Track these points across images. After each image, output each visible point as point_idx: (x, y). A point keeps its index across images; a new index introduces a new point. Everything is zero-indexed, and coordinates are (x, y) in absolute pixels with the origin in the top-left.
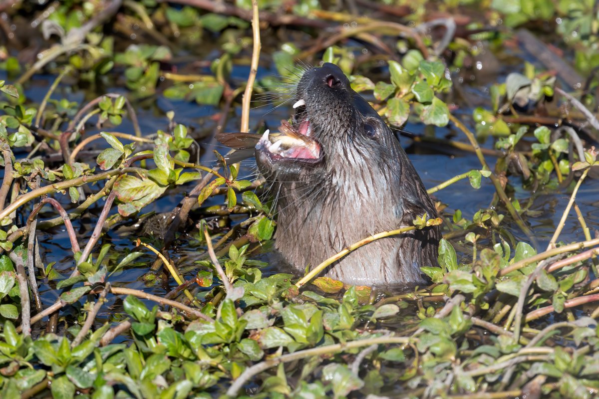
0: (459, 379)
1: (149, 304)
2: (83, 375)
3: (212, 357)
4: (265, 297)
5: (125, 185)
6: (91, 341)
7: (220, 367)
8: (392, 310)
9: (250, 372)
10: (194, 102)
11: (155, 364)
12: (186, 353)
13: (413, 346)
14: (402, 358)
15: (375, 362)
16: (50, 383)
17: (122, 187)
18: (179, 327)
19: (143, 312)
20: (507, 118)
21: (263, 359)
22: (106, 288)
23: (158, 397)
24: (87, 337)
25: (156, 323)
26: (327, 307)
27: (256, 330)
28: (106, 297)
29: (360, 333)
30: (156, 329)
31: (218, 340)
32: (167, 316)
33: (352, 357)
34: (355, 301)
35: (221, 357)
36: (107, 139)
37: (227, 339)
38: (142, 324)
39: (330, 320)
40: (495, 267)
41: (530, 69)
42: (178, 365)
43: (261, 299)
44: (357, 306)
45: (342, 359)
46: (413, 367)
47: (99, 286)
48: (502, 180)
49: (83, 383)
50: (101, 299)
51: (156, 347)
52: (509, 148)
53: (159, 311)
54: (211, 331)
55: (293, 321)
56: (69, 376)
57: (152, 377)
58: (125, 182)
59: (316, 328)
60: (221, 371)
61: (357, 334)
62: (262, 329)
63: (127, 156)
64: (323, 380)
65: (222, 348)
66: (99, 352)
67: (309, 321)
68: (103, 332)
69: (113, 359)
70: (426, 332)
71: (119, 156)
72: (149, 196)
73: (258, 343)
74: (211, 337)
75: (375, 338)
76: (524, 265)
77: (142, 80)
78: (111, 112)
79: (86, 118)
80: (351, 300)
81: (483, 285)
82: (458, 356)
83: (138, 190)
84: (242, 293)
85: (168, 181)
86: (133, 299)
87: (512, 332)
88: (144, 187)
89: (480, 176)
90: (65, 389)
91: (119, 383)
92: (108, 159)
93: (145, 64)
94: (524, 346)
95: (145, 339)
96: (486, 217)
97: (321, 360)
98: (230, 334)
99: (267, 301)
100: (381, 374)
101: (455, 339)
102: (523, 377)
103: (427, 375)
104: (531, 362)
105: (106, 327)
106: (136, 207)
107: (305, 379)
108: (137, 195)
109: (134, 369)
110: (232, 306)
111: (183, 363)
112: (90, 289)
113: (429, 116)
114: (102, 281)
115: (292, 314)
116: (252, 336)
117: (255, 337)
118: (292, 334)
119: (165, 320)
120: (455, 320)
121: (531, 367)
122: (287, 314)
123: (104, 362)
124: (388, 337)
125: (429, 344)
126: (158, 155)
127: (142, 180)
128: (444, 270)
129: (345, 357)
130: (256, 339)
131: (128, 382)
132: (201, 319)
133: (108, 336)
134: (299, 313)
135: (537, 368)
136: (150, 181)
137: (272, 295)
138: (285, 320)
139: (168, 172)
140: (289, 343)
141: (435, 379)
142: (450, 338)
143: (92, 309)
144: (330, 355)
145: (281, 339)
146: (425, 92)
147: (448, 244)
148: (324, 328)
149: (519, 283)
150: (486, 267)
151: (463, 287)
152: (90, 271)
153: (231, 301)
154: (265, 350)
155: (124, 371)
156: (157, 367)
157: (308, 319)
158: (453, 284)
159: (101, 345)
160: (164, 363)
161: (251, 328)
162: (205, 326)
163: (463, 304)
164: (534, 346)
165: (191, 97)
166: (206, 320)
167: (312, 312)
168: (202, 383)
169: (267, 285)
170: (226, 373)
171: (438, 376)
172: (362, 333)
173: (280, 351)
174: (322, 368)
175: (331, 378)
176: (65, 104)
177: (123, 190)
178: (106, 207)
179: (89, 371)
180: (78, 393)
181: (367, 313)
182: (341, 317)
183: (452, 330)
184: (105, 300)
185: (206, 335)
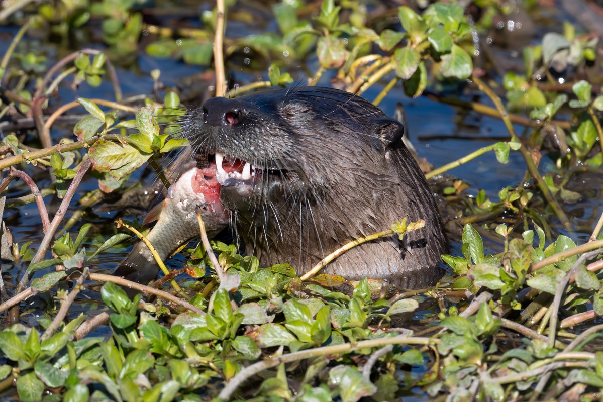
0: (486, 386)
1: (131, 294)
2: (54, 372)
3: (202, 355)
4: (264, 290)
5: (102, 151)
6: (64, 333)
7: (211, 365)
8: (411, 305)
9: (246, 373)
10: (181, 61)
11: (137, 361)
12: (172, 351)
13: (434, 348)
14: (421, 361)
15: (389, 364)
16: (15, 380)
17: (99, 154)
18: (165, 320)
19: (123, 302)
20: (542, 85)
21: (260, 359)
22: (84, 274)
23: (140, 399)
24: (59, 329)
25: (138, 314)
26: (334, 302)
27: (253, 325)
28: (83, 284)
29: (372, 331)
30: (138, 321)
31: (210, 336)
32: (150, 307)
33: (363, 359)
34: (367, 296)
35: (212, 356)
36: (86, 106)
37: (219, 336)
38: (122, 315)
39: (338, 317)
40: (526, 260)
41: (570, 29)
42: (164, 363)
43: (260, 293)
44: (370, 301)
45: (352, 360)
46: (433, 372)
47: (75, 273)
48: (536, 155)
49: (53, 381)
50: (77, 287)
51: (138, 342)
52: (545, 119)
53: (142, 301)
54: (201, 326)
55: (296, 317)
56: (37, 372)
57: (133, 376)
58: (103, 149)
59: (322, 325)
60: (213, 370)
61: (370, 333)
62: (260, 325)
63: (108, 125)
64: (329, 383)
65: (214, 345)
66: (73, 346)
67: (315, 318)
68: (77, 324)
69: (89, 355)
70: (450, 331)
71: (100, 126)
72: (129, 166)
73: (255, 341)
74: (202, 332)
75: (389, 337)
76: (560, 259)
77: (122, 34)
78: (89, 72)
79: (60, 78)
80: (363, 295)
81: (512, 280)
82: (484, 360)
83: (117, 158)
84: (238, 283)
85: (152, 149)
86: (112, 286)
87: (547, 336)
88: (124, 154)
89: (508, 150)
90: (32, 387)
91: (95, 382)
92: (87, 128)
93: (125, 15)
94: (560, 350)
95: (125, 332)
96: (515, 197)
97: (328, 361)
98: (223, 329)
99: (266, 294)
100: (396, 378)
101: (482, 341)
102: (560, 386)
103: (449, 382)
104: (569, 369)
105: (81, 318)
107: (309, 382)
108: (116, 164)
109: (113, 366)
110: (226, 296)
111: (168, 362)
112: (66, 275)
113: (449, 67)
114: (80, 267)
115: (295, 309)
116: (248, 333)
117: (253, 334)
118: (295, 332)
119: (148, 312)
120: (482, 319)
121: (568, 375)
122: (290, 309)
123: (78, 359)
124: (406, 337)
125: (451, 347)
126: (141, 119)
127: (122, 147)
128: (469, 261)
129: (355, 358)
130: (254, 337)
131: (106, 381)
132: (190, 311)
133: (84, 327)
134: (303, 308)
135: (576, 376)
136: (132, 147)
137: (273, 288)
138: (287, 316)
139: (152, 139)
140: (291, 342)
141: (458, 386)
142: (476, 339)
143: (66, 299)
144: (338, 355)
145: (282, 337)
146: (443, 39)
147: (473, 230)
148: (332, 325)
149: (554, 278)
150: (515, 260)
151: (489, 283)
152: (67, 254)
153: (225, 291)
154: (263, 349)
155: (102, 369)
156: (140, 364)
157: (313, 315)
158: (478, 280)
159: (75, 339)
160: (146, 360)
161: (247, 323)
162: (195, 319)
163: (492, 302)
164: (572, 350)
165: (178, 56)
166: (195, 312)
167: (318, 307)
168: (190, 383)
169: (267, 276)
170: (218, 372)
171: (461, 383)
172: (375, 331)
173: (280, 351)
174: (329, 370)
175: (339, 381)
176: (32, 60)
177: (99, 158)
178: (76, 180)
179: (60, 368)
180: (48, 392)
181: (380, 310)
182: (351, 313)
183: (479, 330)
184: (82, 288)
185: (195, 329)
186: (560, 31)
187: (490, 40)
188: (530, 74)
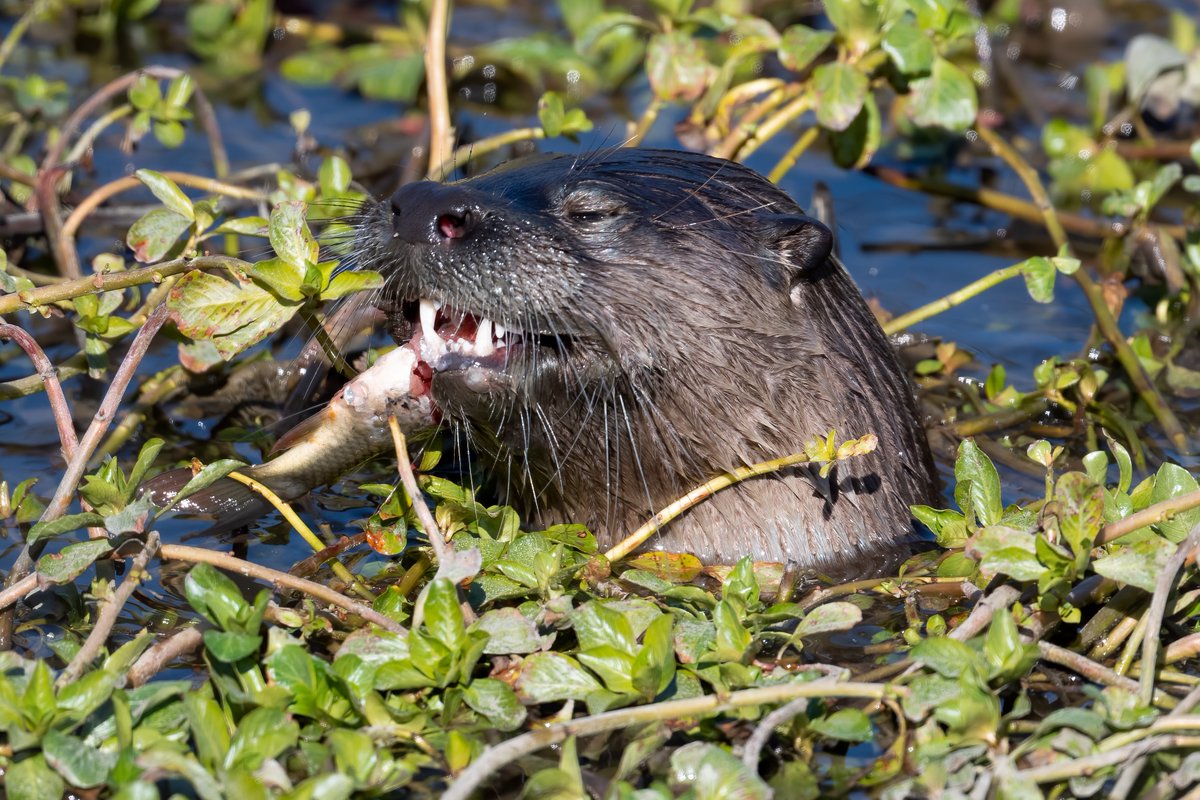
0: (1006, 788)
1: (248, 588)
2: (85, 755)
3: (400, 720)
4: (532, 580)
5: (196, 296)
6: (105, 673)
7: (419, 741)
8: (846, 615)
9: (494, 758)
10: (355, 93)
11: (261, 732)
12: (337, 710)
13: (895, 706)
14: (867, 733)
15: (798, 741)
17: (190, 302)
18: (320, 645)
19: (231, 607)
20: (1127, 147)
21: (524, 728)
22: (149, 545)
24: (96, 664)
25: (264, 633)
26: (682, 607)
27: (508, 656)
28: (147, 567)
29: (763, 671)
30: (264, 647)
31: (417, 679)
32: (290, 617)
33: (744, 729)
34: (751, 593)
35: (422, 721)
36: (153, 188)
37: (437, 679)
38: (229, 635)
39: (690, 638)
40: (1092, 518)
41: (1183, 28)
42: (318, 737)
43: (523, 586)
44: (757, 606)
45: (720, 731)
46: (893, 757)
47: (128, 543)
48: (1114, 292)
49: (83, 775)
50: (134, 573)
51: (264, 692)
52: (1135, 217)
53: (272, 604)
54: (398, 657)
55: (602, 638)
56: (49, 756)
57: (253, 764)
58: (197, 290)
59: (656, 656)
60: (423, 752)
61: (758, 675)
62: (524, 655)
63: (201, 228)
64: (670, 781)
65: (425, 699)
66: (125, 699)
67: (640, 640)
68: (134, 653)
69: (159, 719)
70: (928, 671)
71: (182, 229)
72: (253, 327)
73: (514, 691)
74: (400, 671)
75: (800, 683)
76: (1164, 515)
77: (231, 35)
78: (158, 114)
79: (97, 128)
80: (743, 592)
81: (1063, 562)
82: (1002, 733)
83: (228, 311)
84: (475, 565)
85: (301, 292)
86: (208, 573)
87: (1137, 679)
88: (243, 303)
89: (1051, 273)
90: (38, 788)
91: (173, 776)
92: (154, 234)
94: (1165, 711)
95: (236, 671)
96: (1068, 379)
97: (668, 734)
98: (444, 664)
99: (537, 589)
100: (814, 770)
101: (997, 692)
102: (1164, 787)
103: (927, 776)
104: (1183, 752)
105: (143, 640)
106: (221, 351)
107: (628, 779)
108: (225, 323)
109: (210, 745)
110: (451, 595)
111: (327, 734)
112: (110, 548)
113: (928, 105)
114: (139, 530)
115: (599, 621)
116: (499, 673)
117: (508, 675)
118: (598, 671)
119: (284, 627)
120: (998, 644)
121: (1181, 764)
122: (587, 622)
123: (136, 726)
124: (835, 682)
125: (932, 703)
126: (279, 228)
127: (239, 287)
128: (968, 520)
129: (726, 727)
130: (510, 681)
131: (196, 775)
132: (374, 626)
133: (150, 660)
134: (616, 620)
136: (259, 289)
137: (552, 577)
138: (581, 637)
139: (302, 271)
140: (590, 693)
141: (946, 787)
142: (985, 687)
143: (110, 598)
144: (690, 722)
145: (571, 682)
146: (914, 47)
147: (979, 453)
148: (677, 657)
149: (1151, 557)
150: (1069, 518)
151: (1013, 566)
152: (113, 502)
153: (449, 584)
154: (530, 708)
155: (187, 748)
156: (268, 738)
157: (637, 635)
158: (989, 561)
159: (130, 686)
160: (282, 731)
161: (496, 652)
162: (385, 643)
163: (1018, 606)
164: (1190, 711)
165: (349, 81)
166: (386, 629)
167: (647, 618)
168: (374, 780)
169: (538, 549)
170: (433, 757)
171: (953, 780)
172: (770, 671)
173: (566, 712)
174: (670, 753)
175: (691, 777)
176: (37, 89)
177: (190, 310)
178: (136, 347)
179: (98, 747)
180: (72, 797)
181: (780, 624)
182: (718, 631)
183: (991, 669)
184: (145, 575)
185: (386, 665)
186: (1164, 32)
187: (1013, 51)
188: (1099, 121)
